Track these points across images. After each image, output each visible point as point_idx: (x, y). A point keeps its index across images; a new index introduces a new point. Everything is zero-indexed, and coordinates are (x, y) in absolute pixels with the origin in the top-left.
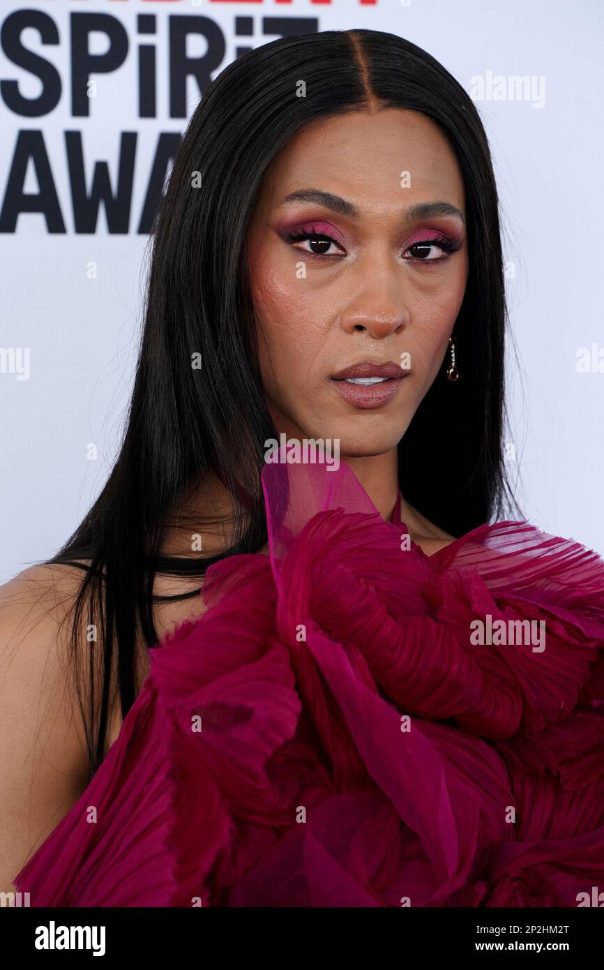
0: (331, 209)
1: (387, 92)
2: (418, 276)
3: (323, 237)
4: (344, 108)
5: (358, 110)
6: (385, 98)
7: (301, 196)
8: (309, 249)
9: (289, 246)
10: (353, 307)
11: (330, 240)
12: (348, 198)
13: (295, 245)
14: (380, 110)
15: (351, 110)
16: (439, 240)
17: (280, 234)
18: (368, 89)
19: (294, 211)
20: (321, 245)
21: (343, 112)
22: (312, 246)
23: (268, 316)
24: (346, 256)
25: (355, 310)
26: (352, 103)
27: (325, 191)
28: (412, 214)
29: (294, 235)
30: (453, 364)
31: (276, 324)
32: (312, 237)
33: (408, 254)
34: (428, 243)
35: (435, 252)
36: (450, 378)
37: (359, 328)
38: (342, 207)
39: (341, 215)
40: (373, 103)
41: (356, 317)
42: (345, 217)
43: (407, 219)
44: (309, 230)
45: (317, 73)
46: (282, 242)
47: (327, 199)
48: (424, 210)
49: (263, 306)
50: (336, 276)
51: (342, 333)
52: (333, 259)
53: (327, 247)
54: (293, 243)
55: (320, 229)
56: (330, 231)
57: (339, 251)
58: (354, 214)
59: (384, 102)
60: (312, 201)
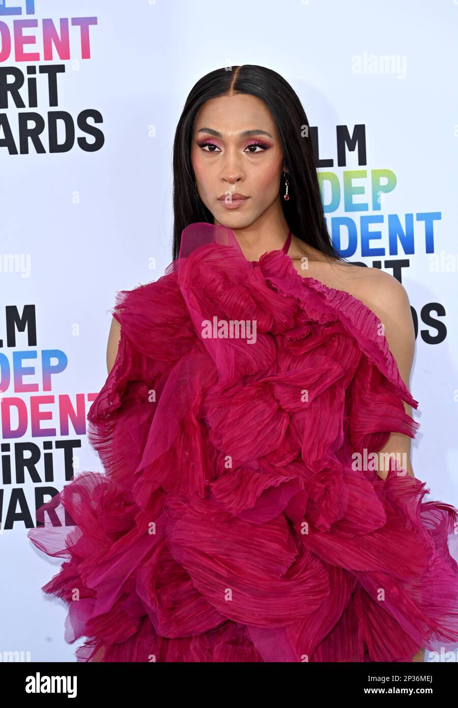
0: (212, 134)
2: (250, 159)
3: (213, 145)
4: (221, 94)
5: (225, 95)
7: (202, 130)
8: (208, 150)
10: (222, 172)
11: (215, 147)
12: (218, 130)
13: (202, 148)
14: (234, 95)
17: (198, 144)
18: (232, 87)
19: (201, 136)
20: (212, 148)
21: (220, 96)
22: (209, 148)
24: (221, 152)
26: (224, 92)
27: (209, 128)
28: (243, 135)
29: (202, 145)
30: (287, 194)
32: (210, 145)
33: (248, 150)
34: (255, 145)
35: (258, 149)
36: (286, 199)
37: (225, 180)
38: (216, 134)
39: (216, 137)
40: (232, 92)
43: (241, 137)
44: (208, 142)
46: (199, 147)
47: (211, 131)
48: (248, 133)
50: (217, 160)
51: (219, 181)
52: (215, 153)
53: (215, 149)
55: (211, 142)
56: (215, 143)
57: (219, 150)
58: (220, 136)
59: (236, 91)
60: (206, 132)
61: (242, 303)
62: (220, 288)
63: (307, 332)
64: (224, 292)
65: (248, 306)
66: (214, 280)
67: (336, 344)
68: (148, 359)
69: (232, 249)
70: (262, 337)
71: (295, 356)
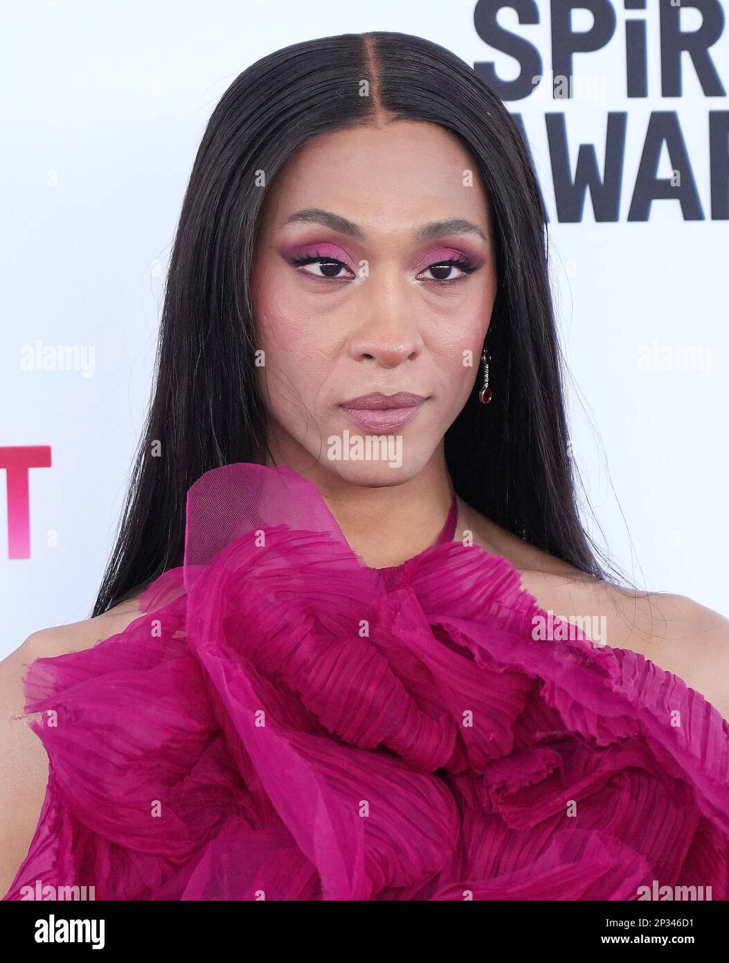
0: (335, 229)
1: (396, 104)
3: (330, 260)
4: (351, 122)
5: (364, 124)
6: (394, 109)
7: (304, 216)
8: (319, 273)
9: (294, 269)
10: (361, 334)
11: (339, 264)
12: (352, 218)
13: (300, 268)
14: (387, 124)
15: (357, 125)
16: (455, 259)
17: (284, 256)
18: (376, 100)
19: (297, 232)
20: (331, 268)
21: (349, 127)
22: (322, 269)
23: (274, 343)
24: (354, 278)
25: (363, 338)
26: (358, 116)
27: (328, 210)
28: (423, 233)
29: (299, 258)
31: (283, 351)
32: (321, 259)
36: (482, 400)
37: (368, 356)
38: (346, 227)
39: (346, 236)
40: (381, 115)
41: (364, 345)
42: (350, 238)
43: (418, 239)
45: (324, 84)
46: (286, 264)
47: (331, 220)
48: (437, 229)
49: (269, 333)
50: (342, 302)
51: (350, 360)
52: (340, 282)
53: (338, 271)
54: (298, 266)
55: (324, 252)
57: (349, 275)
58: (360, 235)
59: (393, 114)
60: (315, 221)
61: (372, 690)
62: (305, 650)
63: (548, 766)
64: (317, 658)
65: (388, 697)
66: (287, 628)
67: (625, 797)
68: (114, 847)
69: (325, 539)
70: (423, 782)
71: (511, 829)
